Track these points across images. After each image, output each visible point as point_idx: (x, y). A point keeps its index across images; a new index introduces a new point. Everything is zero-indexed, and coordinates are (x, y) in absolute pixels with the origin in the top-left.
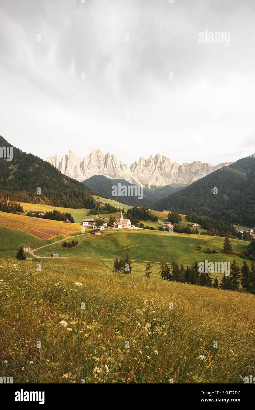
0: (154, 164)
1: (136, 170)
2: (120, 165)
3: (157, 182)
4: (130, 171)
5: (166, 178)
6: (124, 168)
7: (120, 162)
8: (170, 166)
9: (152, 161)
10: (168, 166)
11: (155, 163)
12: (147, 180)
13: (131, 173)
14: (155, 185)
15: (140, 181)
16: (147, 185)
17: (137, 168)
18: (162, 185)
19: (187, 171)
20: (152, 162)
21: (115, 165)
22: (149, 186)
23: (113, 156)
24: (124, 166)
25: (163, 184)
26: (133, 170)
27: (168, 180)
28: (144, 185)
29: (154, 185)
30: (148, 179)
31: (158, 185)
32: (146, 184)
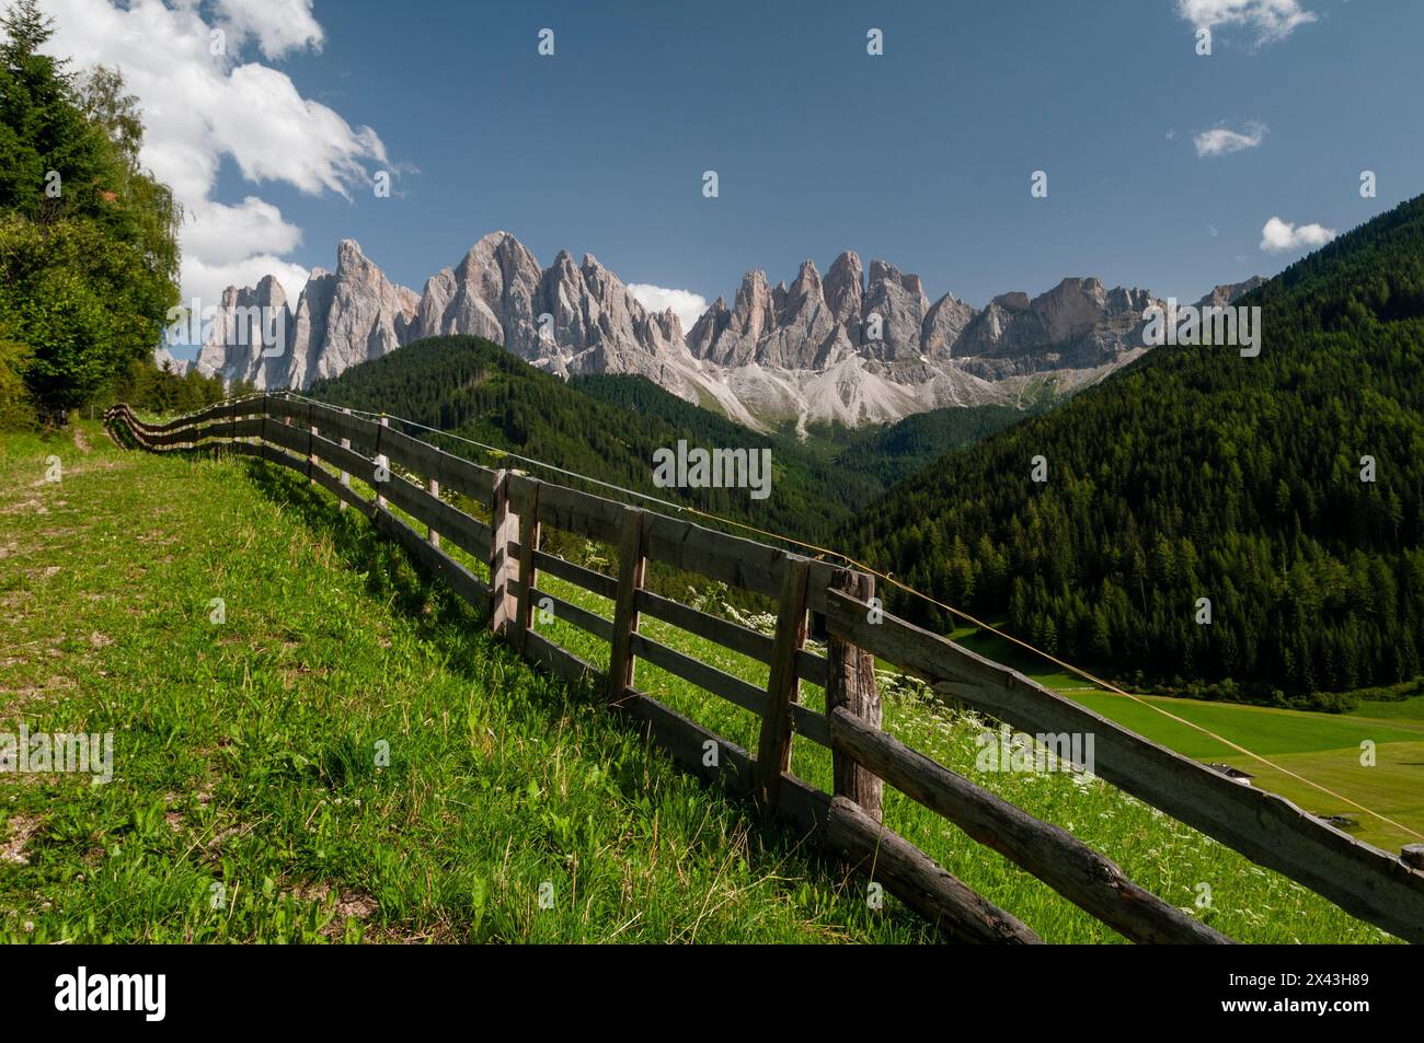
0: (824, 307)
1: (723, 345)
2: (634, 318)
3: (846, 403)
4: (687, 354)
5: (899, 382)
6: (657, 333)
7: (632, 305)
8: (915, 315)
9: (816, 293)
10: (907, 314)
11: (835, 303)
12: (786, 397)
13: (699, 364)
14: (836, 422)
15: (748, 404)
16: (791, 423)
17: (726, 334)
18: (875, 420)
19: (1019, 342)
20: (816, 299)
21: (602, 318)
22: (801, 428)
23: (589, 271)
24: (652, 322)
25: (883, 412)
26: (706, 345)
27: (912, 395)
28: (770, 423)
29: (830, 423)
30: (792, 393)
31: (851, 417)
32: (787, 416)
